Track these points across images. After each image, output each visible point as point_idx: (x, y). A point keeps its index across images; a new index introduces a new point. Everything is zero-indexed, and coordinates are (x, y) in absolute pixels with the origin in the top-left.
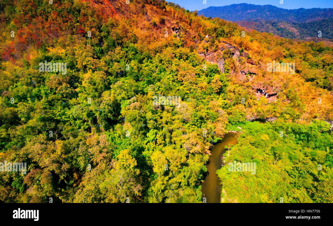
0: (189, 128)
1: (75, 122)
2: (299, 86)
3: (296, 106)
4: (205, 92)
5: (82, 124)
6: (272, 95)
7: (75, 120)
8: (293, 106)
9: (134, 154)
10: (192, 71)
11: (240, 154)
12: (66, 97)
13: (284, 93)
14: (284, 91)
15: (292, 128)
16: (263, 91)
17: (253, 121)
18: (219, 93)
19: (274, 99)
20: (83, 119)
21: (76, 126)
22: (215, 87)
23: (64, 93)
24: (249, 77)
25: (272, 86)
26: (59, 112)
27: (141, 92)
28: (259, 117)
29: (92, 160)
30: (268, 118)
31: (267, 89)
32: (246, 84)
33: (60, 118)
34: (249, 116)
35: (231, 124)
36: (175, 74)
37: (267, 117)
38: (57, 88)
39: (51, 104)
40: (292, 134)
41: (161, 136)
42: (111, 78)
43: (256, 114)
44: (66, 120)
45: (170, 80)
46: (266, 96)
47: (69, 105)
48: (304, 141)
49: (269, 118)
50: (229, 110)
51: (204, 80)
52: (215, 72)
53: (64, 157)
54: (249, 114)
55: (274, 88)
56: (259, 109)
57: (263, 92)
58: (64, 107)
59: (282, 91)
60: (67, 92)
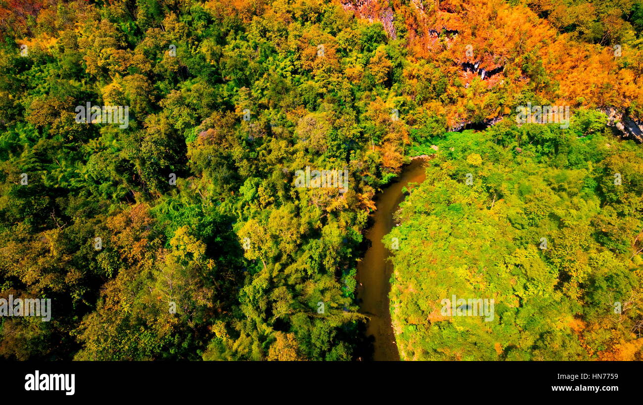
0: (325, 163)
1: (98, 187)
2: (545, 44)
3: (541, 88)
4: (360, 86)
5: (112, 189)
6: (494, 72)
7: (98, 183)
8: (536, 88)
9: (207, 232)
10: (329, 44)
11: (427, 199)
12: (75, 140)
13: (516, 65)
14: (517, 60)
15: (528, 134)
16: (476, 66)
17: (461, 131)
18: (388, 84)
19: (499, 80)
20: (112, 178)
21: (100, 195)
22: (378, 72)
23: (67, 133)
24: (447, 39)
25: (492, 54)
26: (61, 172)
27: (223, 107)
28: (472, 120)
29: (124, 256)
30: (490, 120)
31: (482, 60)
32: (442, 56)
33: (67, 183)
34: (452, 122)
35: (418, 142)
36: (295, 57)
37: (487, 119)
38: (50, 124)
39: (44, 159)
40: (530, 146)
41: (266, 188)
42: (161, 85)
43: (465, 116)
44: (79, 185)
45: (287, 71)
46: (483, 76)
47: (83, 156)
48: (550, 156)
49: (492, 119)
50: (409, 117)
51: (356, 60)
52: (378, 39)
53: (67, 258)
54: (453, 118)
55: (496, 57)
56: (471, 104)
57: (477, 69)
58: (73, 160)
59: (513, 60)
60: (73, 130)
